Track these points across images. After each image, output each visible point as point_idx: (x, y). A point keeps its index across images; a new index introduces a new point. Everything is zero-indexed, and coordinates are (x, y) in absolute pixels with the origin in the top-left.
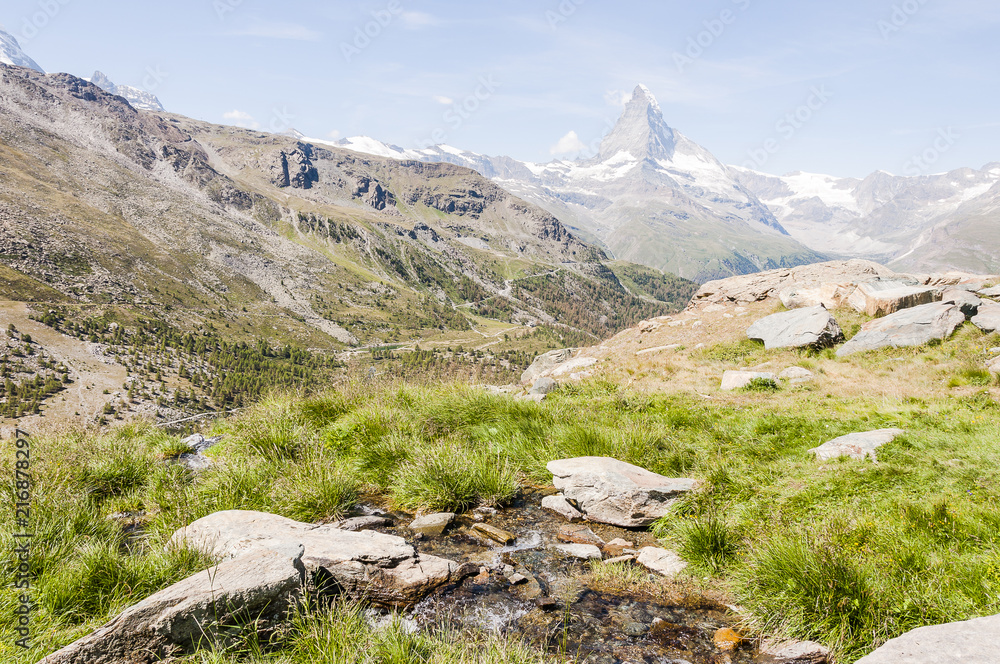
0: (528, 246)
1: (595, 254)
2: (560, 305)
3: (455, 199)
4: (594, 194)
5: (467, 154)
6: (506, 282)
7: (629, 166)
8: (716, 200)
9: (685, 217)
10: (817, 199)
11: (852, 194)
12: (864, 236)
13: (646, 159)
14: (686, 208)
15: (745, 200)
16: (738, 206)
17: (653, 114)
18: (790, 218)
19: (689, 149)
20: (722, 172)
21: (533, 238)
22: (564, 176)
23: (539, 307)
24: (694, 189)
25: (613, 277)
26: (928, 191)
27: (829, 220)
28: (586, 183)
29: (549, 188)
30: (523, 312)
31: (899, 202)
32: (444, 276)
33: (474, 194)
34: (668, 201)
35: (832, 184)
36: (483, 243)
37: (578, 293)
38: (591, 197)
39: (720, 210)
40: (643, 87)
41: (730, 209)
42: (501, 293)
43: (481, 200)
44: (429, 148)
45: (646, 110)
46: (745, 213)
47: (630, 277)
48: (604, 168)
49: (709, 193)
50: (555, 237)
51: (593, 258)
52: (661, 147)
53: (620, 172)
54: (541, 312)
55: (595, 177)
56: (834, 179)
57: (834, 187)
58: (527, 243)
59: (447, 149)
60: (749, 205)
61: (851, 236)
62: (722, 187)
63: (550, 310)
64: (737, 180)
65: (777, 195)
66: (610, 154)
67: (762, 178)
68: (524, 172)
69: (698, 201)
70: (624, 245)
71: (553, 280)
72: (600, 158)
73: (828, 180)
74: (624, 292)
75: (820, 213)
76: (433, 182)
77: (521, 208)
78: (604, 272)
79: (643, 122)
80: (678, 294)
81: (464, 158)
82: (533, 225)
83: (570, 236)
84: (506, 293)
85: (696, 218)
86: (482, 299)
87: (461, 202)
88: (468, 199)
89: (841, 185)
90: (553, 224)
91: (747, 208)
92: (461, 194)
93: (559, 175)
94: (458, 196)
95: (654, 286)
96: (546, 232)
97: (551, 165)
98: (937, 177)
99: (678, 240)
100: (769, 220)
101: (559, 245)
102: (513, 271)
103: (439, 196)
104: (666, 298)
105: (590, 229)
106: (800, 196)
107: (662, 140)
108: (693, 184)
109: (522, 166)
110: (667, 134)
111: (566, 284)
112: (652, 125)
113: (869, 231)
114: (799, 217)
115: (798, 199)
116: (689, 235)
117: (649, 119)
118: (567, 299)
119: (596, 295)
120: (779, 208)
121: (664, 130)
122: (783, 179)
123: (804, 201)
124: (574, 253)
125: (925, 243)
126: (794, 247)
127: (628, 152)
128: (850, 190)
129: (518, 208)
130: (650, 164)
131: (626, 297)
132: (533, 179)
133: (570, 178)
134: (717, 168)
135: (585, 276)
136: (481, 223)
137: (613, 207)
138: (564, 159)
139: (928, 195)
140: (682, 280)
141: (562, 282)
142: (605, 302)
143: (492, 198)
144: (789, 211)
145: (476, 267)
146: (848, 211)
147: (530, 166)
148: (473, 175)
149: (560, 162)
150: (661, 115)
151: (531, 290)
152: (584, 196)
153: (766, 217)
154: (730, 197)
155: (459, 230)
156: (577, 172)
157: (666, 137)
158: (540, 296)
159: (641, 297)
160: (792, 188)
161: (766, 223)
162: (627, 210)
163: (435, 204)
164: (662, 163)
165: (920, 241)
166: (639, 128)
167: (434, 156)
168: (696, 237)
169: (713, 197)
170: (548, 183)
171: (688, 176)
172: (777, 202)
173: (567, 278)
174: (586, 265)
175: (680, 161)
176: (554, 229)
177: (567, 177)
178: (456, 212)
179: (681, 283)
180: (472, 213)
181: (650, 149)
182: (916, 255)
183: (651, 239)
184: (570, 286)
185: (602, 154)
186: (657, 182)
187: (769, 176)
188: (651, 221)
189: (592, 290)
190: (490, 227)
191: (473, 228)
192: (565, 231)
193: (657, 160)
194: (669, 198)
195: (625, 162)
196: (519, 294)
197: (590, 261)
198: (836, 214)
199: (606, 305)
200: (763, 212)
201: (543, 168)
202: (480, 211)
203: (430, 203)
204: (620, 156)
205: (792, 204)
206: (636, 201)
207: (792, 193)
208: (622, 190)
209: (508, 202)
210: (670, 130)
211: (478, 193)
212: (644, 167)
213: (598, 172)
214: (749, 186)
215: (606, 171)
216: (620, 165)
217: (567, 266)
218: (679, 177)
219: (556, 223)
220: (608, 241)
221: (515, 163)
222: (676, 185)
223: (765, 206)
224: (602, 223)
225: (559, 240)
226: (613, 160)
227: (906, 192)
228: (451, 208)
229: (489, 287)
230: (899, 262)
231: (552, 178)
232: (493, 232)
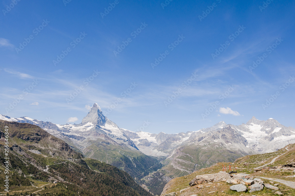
0: (56, 153)
1: (80, 156)
2: (66, 174)
3: (30, 136)
4: (80, 135)
5: (35, 120)
6: (47, 166)
7: (91, 127)
8: (118, 139)
9: (109, 144)
10: (146, 139)
11: (155, 138)
12: (159, 151)
13: (97, 125)
14: (109, 141)
15: (126, 139)
16: (124, 141)
17: (99, 112)
18: (139, 145)
19: (110, 123)
20: (119, 130)
21: (58, 150)
22: (69, 129)
23: (59, 175)
24: (111, 135)
25: (85, 164)
26: (174, 138)
27: (149, 146)
28: (77, 132)
29: (64, 133)
30: (52, 178)
31: (167, 141)
32: (22, 164)
33: (37, 134)
34: (103, 139)
35: (150, 135)
36: (39, 152)
37: (73, 170)
38: (78, 137)
39: (119, 142)
40: (96, 104)
41: (122, 141)
42: (44, 170)
43: (40, 137)
44: (21, 118)
45: (97, 111)
46: (126, 143)
47: (91, 164)
48: (83, 127)
49: (116, 136)
50: (66, 150)
51: (79, 157)
52: (101, 122)
53: (89, 129)
54: (59, 177)
55: (80, 130)
56: (150, 134)
57: (150, 136)
58: (56, 152)
59: (27, 118)
60: (127, 141)
61: (156, 151)
62: (119, 135)
63: (63, 177)
64: (124, 133)
65: (135, 138)
66: (86, 123)
67: (131, 133)
68: (55, 127)
69: (112, 139)
70: (89, 153)
71: (64, 165)
72: (82, 124)
73: (149, 134)
74: (89, 169)
75: (147, 144)
76: (22, 130)
77: (55, 139)
78: (83, 162)
79: (96, 114)
80: (107, 170)
81: (34, 122)
82: (58, 145)
83: (71, 150)
84: (46, 170)
85: (112, 144)
86: (37, 173)
87: (32, 137)
88: (35, 136)
89: (152, 135)
90: (66, 145)
91: (127, 142)
92: (32, 134)
93: (68, 129)
94: (31, 135)
95: (99, 167)
96: (63, 148)
97: (65, 125)
98: (176, 135)
99: (106, 151)
100: (133, 145)
101: (67, 153)
102: (50, 162)
103: (24, 135)
104: (103, 171)
105: (77, 147)
106: (141, 138)
107: (102, 120)
108: (111, 134)
109: (55, 125)
110: (103, 118)
111: (69, 167)
112: (99, 115)
113: (160, 149)
114: (141, 145)
115: (141, 139)
116: (110, 150)
117: (98, 113)
118: (69, 172)
119: (79, 171)
120: (136, 142)
121: (103, 117)
122: (137, 133)
123: (143, 140)
124: (72, 155)
125: (175, 153)
126: (140, 154)
127: (91, 123)
128: (155, 137)
129: (53, 140)
130: (98, 127)
131: (90, 171)
132: (58, 130)
133: (72, 130)
134: (118, 129)
135: (76, 164)
136: (39, 145)
137: (86, 140)
138: (70, 124)
139: (174, 140)
140: (108, 164)
141: (68, 166)
142: (82, 173)
143: (44, 136)
144: (139, 143)
145: (36, 161)
146: (155, 143)
147: (58, 126)
148: (38, 128)
149: (68, 125)
150: (102, 112)
151: (56, 169)
152: (76, 136)
153: (132, 144)
154: (122, 138)
155: (30, 147)
156: (74, 128)
157: (103, 119)
158: (59, 171)
159: (94, 171)
160: (139, 136)
161: (132, 146)
162: (90, 141)
163: (21, 138)
164: (102, 127)
165: (174, 153)
166: (95, 116)
167: (22, 121)
168: (112, 150)
169: (117, 138)
170: (64, 131)
171: (109, 131)
172: (135, 140)
173: (69, 164)
174: (76, 160)
175: (107, 126)
176: (66, 147)
177: (70, 130)
178: (30, 141)
179: (108, 166)
180: (36, 141)
181: (98, 122)
182: (173, 157)
183: (98, 151)
184: (70, 167)
185: (83, 123)
186: (100, 133)
187: (133, 132)
188: (98, 145)
189: (78, 169)
190: (42, 146)
191: (36, 146)
192: (70, 148)
193: (100, 126)
194: (104, 138)
195: (90, 126)
196: (52, 171)
197: (78, 158)
198: (151, 144)
199: (83, 174)
200: (131, 143)
201: (62, 126)
202: (39, 140)
203: (20, 137)
204: (88, 124)
205: (139, 141)
206: (93, 138)
207: (139, 137)
208: (89, 135)
209: (50, 138)
210: (104, 117)
211: (39, 134)
212: (96, 127)
213: (81, 128)
214: (127, 135)
215: (84, 128)
216: (88, 127)
217: (70, 160)
218: (107, 131)
219: (67, 145)
220: (84, 151)
221: (53, 124)
222: (106, 134)
223: (132, 141)
224: (82, 145)
225: (67, 151)
226: (86, 125)
227: (169, 138)
228: (28, 139)
229: (40, 168)
230: (169, 159)
231: (66, 130)
232: (43, 148)
